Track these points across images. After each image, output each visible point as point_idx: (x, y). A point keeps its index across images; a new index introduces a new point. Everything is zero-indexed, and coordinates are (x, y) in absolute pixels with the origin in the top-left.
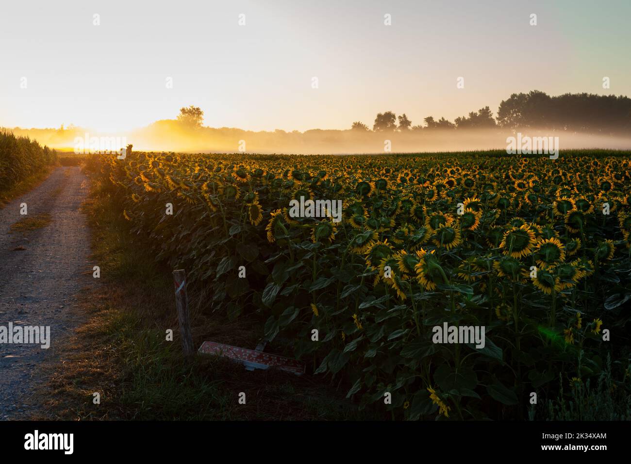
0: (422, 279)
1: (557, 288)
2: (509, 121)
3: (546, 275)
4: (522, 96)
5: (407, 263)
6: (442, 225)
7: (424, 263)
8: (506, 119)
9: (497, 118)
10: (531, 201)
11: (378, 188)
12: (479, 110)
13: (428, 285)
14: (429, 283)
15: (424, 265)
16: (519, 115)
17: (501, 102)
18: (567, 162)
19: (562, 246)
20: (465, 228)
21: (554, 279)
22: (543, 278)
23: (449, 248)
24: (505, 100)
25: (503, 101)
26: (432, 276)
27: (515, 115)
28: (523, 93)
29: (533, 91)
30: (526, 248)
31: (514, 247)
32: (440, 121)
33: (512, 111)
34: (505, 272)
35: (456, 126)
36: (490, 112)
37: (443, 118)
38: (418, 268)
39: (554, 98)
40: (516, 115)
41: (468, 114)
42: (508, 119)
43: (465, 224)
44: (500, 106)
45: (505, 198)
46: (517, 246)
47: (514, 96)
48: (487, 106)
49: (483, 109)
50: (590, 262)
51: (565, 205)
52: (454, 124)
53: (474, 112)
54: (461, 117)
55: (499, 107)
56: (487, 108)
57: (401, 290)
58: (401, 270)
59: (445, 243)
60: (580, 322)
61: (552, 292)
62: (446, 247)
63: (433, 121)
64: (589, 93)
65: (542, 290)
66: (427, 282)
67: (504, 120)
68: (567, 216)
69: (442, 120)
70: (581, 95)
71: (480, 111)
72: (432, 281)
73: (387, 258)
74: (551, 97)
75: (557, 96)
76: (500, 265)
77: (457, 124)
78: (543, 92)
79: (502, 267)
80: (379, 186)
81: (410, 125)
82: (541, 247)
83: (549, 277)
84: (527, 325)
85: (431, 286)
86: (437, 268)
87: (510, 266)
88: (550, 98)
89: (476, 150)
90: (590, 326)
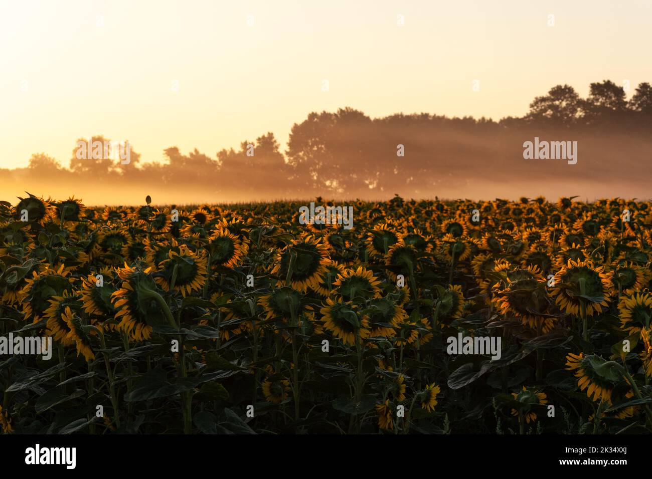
0: (124, 318)
1: (364, 333)
2: (306, 158)
3: (345, 311)
4: (326, 116)
5: (99, 298)
6: (173, 252)
7: (131, 289)
8: (301, 154)
9: (287, 153)
10: (333, 245)
11: (62, 217)
12: (257, 138)
13: (137, 332)
14: (138, 326)
15: (129, 291)
16: (322, 148)
17: (292, 125)
18: (396, 208)
19: (376, 280)
20: (216, 264)
21: (360, 318)
22: (340, 316)
23: (187, 292)
24: (300, 122)
25: (295, 124)
26: (144, 312)
27: (315, 148)
28: (328, 111)
29: (344, 109)
30: (315, 274)
31: (294, 274)
32: (191, 154)
33: (310, 141)
34: (277, 310)
35: (220, 164)
36: (275, 141)
37: (196, 151)
38: (117, 299)
39: (377, 121)
40: (318, 147)
41: (239, 145)
42: (304, 155)
43: (217, 257)
44: (291, 133)
45: (290, 233)
46: (300, 270)
47: (313, 116)
48: (271, 132)
49: (264, 137)
50: (425, 321)
51: (386, 239)
52: (215, 161)
53: (249, 141)
54: (228, 149)
55: (290, 135)
56: (271, 136)
57: (83, 342)
58: (87, 311)
59: (178, 284)
60: (403, 391)
61: (355, 341)
62: (180, 291)
63: (179, 154)
64: (432, 114)
65: (340, 337)
66: (136, 324)
67: (299, 156)
68: (388, 255)
69: (194, 153)
70: (418, 116)
71: (259, 139)
72: (145, 324)
73: (62, 295)
74: (372, 118)
75: (381, 118)
76: (270, 300)
77: (220, 160)
78: (359, 110)
79: (273, 303)
80: (63, 214)
81: (138, 161)
82: (342, 282)
83: (350, 314)
84: (315, 406)
85: (142, 333)
86: (154, 298)
87: (287, 301)
88: (370, 121)
89: (253, 201)
90: (419, 397)
